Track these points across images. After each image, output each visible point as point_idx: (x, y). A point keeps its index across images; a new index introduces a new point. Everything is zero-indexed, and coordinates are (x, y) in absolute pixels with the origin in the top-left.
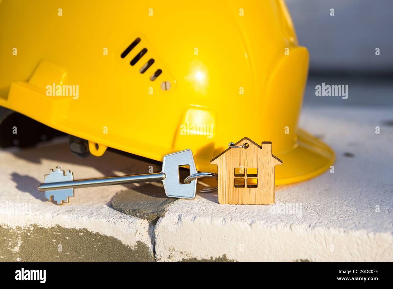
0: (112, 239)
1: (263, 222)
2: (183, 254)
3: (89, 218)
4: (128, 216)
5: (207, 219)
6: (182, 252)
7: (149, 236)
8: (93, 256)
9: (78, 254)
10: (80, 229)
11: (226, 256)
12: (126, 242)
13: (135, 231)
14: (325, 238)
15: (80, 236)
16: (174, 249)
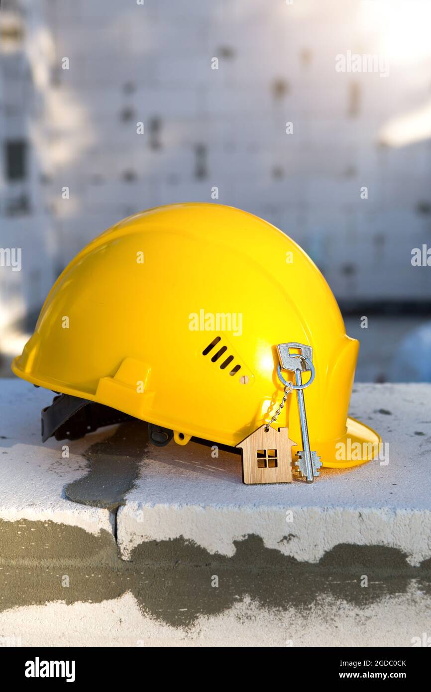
0: (76, 528)
1: (215, 504)
2: (144, 537)
3: (54, 511)
4: (89, 507)
5: (165, 505)
6: (142, 536)
7: (109, 524)
8: (58, 545)
9: (43, 543)
10: (45, 521)
11: (183, 536)
12: (89, 530)
13: (98, 520)
14: (268, 514)
15: (45, 528)
16: (135, 534)
